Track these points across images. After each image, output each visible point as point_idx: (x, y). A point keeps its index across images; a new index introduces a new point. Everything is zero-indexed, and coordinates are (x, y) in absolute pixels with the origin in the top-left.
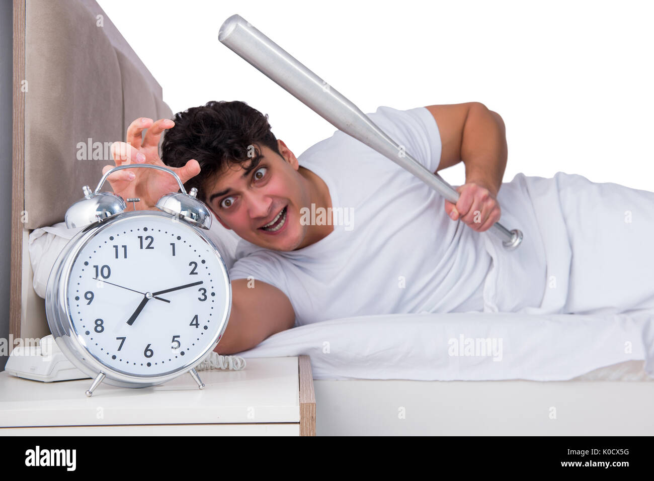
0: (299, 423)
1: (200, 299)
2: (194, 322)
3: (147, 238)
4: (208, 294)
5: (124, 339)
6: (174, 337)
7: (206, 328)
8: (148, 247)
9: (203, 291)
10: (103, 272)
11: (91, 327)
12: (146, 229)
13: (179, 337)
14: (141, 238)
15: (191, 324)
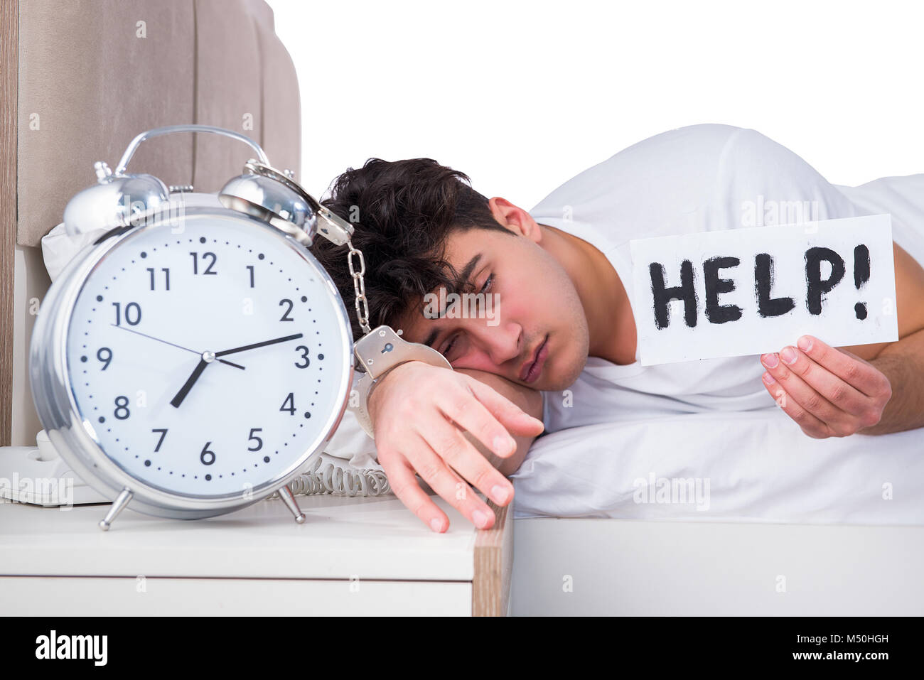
0: (471, 582)
1: (297, 365)
2: (288, 406)
3: (205, 256)
4: (312, 356)
5: (164, 432)
6: (253, 430)
7: (308, 415)
8: (207, 272)
9: (302, 351)
10: (129, 315)
11: (108, 409)
12: (203, 240)
13: (260, 430)
14: (194, 255)
15: (282, 409)
